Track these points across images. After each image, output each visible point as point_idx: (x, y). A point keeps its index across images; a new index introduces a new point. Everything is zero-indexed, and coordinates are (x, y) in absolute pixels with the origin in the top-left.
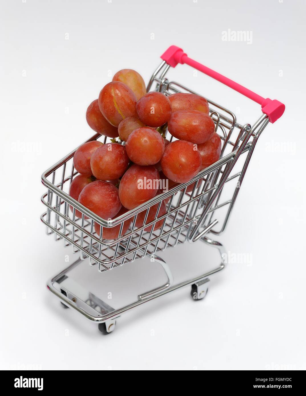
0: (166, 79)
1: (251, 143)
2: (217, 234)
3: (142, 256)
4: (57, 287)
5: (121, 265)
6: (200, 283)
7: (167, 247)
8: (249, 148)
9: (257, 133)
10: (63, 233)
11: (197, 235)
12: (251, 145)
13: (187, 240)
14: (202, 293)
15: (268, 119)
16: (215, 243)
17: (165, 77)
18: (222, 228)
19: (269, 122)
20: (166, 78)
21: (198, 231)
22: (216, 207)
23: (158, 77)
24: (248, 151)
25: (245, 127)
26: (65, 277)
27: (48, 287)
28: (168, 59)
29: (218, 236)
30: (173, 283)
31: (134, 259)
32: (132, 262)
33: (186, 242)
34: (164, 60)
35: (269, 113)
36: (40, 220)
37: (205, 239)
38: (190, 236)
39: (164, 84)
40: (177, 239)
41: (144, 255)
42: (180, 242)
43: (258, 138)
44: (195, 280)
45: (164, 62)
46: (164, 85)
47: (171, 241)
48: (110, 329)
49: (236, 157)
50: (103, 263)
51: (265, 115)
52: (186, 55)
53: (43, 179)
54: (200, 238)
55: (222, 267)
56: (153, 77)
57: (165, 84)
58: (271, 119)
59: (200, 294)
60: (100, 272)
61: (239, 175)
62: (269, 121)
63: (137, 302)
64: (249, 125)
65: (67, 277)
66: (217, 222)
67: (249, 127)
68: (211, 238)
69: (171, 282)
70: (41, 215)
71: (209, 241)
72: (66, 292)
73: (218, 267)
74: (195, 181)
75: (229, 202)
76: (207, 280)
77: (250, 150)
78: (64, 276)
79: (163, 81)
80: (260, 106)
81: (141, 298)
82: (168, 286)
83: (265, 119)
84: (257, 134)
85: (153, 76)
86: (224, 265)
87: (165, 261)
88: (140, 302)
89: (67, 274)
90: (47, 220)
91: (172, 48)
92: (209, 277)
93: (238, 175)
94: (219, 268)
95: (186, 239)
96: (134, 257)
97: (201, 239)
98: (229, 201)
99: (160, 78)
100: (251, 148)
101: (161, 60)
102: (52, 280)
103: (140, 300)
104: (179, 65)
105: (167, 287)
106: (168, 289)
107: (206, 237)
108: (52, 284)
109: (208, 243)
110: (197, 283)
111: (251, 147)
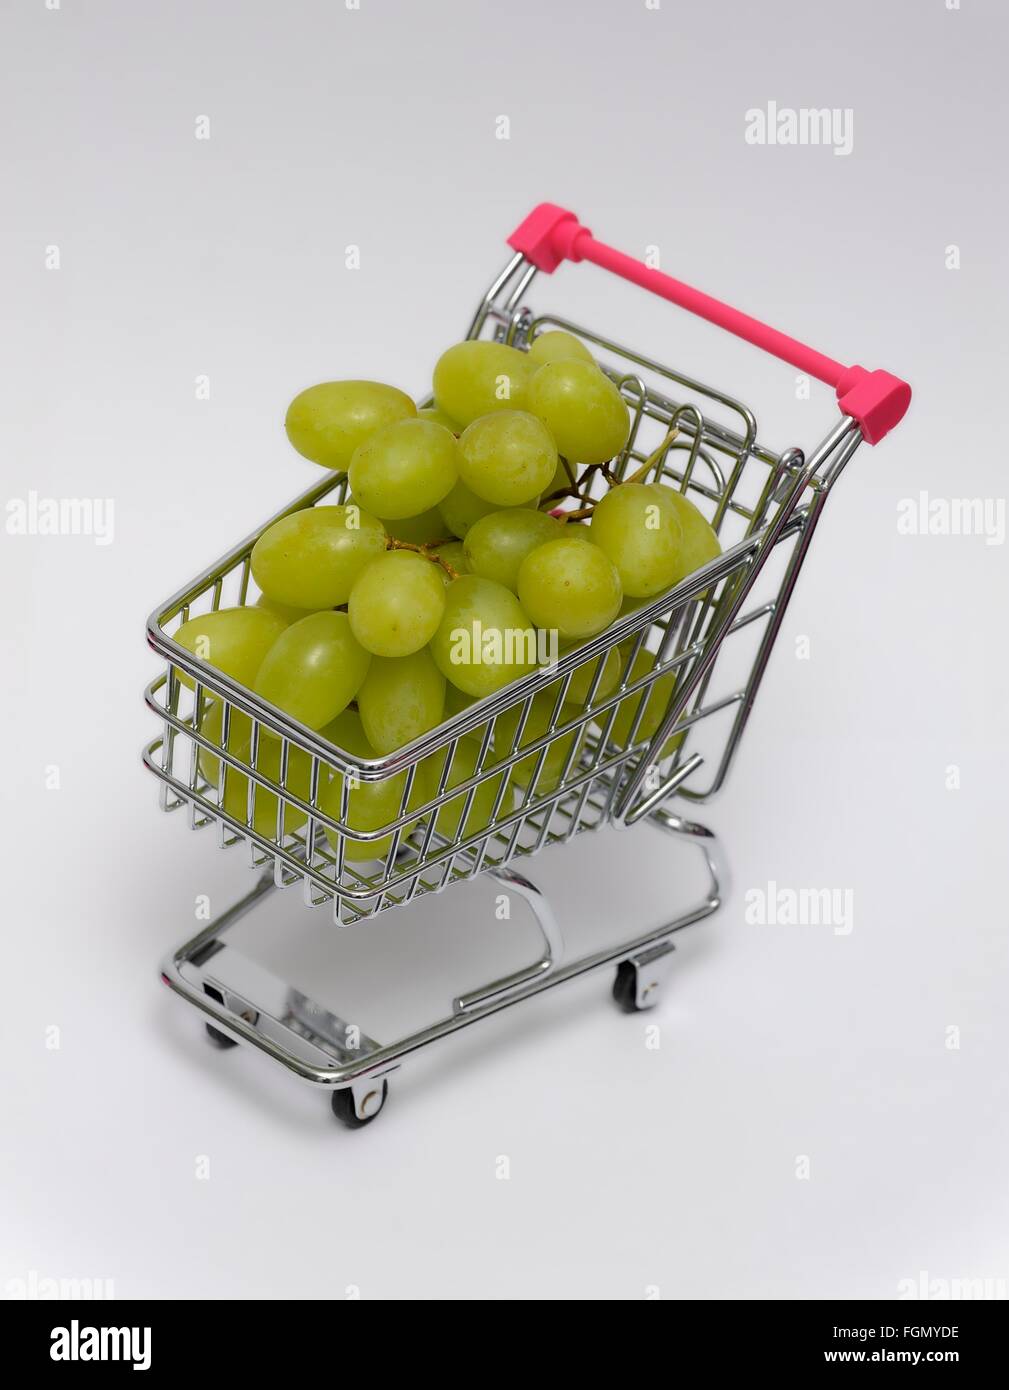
0: (527, 312)
1: (806, 509)
2: (699, 800)
3: (469, 871)
4: (192, 977)
5: (406, 903)
6: (645, 956)
7: (546, 841)
8: (799, 524)
9: (826, 476)
10: (216, 803)
11: (638, 803)
12: (805, 514)
13: (606, 819)
14: (651, 990)
15: (859, 432)
16: (691, 828)
17: (522, 304)
18: (716, 780)
19: (863, 442)
20: (525, 308)
21: (640, 793)
22: (698, 712)
23: (499, 305)
24: (798, 534)
25: (786, 458)
26: (215, 946)
27: (165, 977)
28: (530, 247)
29: (702, 806)
30: (561, 958)
31: (446, 881)
32: (438, 892)
33: (603, 827)
34: (518, 251)
35: (863, 413)
36: (142, 763)
37: (660, 817)
38: (617, 808)
39: (520, 325)
40: (576, 820)
41: (476, 869)
42: (583, 828)
43: (827, 494)
44: (629, 947)
45: (520, 256)
46: (522, 329)
47: (558, 823)
48: (365, 1108)
49: (760, 555)
50: (351, 896)
51: (850, 419)
52: (586, 232)
53: (152, 634)
54: (646, 815)
55: (714, 904)
56: (485, 306)
57: (524, 325)
58: (868, 432)
59: (646, 992)
60: (341, 924)
61: (770, 610)
62: (862, 437)
63: (450, 1021)
64: (800, 453)
65: (222, 946)
66: (701, 762)
67: (799, 460)
68: (678, 814)
69: (555, 955)
70: (142, 748)
71: (673, 822)
72: (222, 992)
73: (700, 906)
74: (634, 630)
75: (737, 696)
76: (667, 949)
77: (802, 532)
78: (213, 943)
79: (517, 318)
80: (832, 391)
81: (465, 1007)
82: (547, 968)
83: (849, 433)
84: (824, 481)
85: (484, 300)
86: (719, 900)
87: (539, 889)
88: (460, 1020)
89: (222, 938)
90: (165, 763)
91: (543, 212)
92: (674, 938)
93: (766, 612)
94: (706, 908)
95: (603, 816)
96: (446, 875)
97: (649, 819)
98: (736, 693)
99: (506, 307)
100: (807, 524)
101: (510, 250)
102: (178, 957)
103: (460, 1015)
104: (566, 266)
105: (545, 970)
106: (547, 979)
107: (663, 811)
108: (178, 969)
109: (670, 831)
110: (636, 957)
111: (806, 521)
